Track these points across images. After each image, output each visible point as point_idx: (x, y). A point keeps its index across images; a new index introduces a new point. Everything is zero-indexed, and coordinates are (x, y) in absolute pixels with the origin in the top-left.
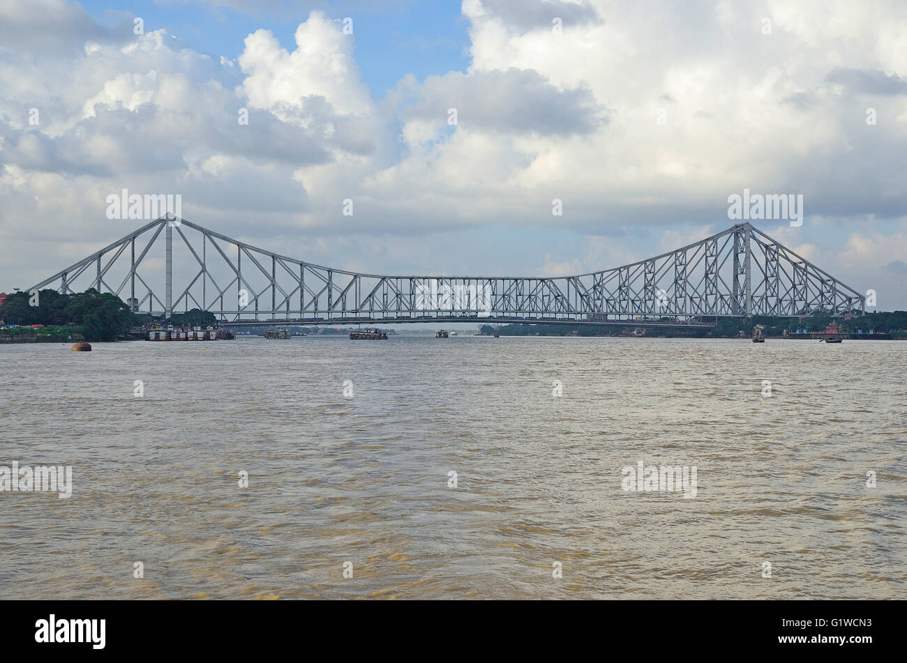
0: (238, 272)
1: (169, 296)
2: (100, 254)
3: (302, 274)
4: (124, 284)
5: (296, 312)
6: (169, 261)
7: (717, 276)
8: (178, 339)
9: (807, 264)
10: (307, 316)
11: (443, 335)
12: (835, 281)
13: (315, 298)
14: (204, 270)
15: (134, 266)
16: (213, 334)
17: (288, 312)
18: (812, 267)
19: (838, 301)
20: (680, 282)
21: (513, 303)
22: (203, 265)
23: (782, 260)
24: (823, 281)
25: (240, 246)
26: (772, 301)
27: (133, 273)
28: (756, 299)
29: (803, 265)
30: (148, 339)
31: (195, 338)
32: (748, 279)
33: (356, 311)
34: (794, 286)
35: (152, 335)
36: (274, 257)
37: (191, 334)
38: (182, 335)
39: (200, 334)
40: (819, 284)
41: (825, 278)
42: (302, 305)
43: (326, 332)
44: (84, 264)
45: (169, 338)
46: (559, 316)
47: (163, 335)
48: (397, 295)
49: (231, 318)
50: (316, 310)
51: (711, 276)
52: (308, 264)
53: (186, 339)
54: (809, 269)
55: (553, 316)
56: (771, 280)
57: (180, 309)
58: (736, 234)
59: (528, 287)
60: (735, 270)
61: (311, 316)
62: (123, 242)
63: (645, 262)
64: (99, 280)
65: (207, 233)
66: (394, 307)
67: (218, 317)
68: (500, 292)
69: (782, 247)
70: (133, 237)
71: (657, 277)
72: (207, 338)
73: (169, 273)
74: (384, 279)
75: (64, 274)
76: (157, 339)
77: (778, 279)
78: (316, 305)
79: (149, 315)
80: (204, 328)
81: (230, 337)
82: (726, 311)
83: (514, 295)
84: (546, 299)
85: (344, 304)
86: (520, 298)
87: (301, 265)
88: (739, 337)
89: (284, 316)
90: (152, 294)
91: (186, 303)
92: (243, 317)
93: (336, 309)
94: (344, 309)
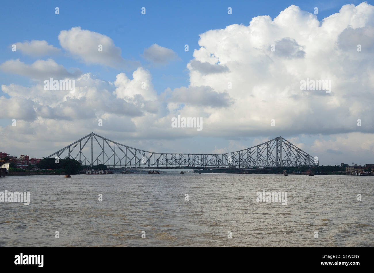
0: (114, 152)
1: (92, 160)
2: (70, 146)
3: (135, 152)
4: (77, 156)
5: (133, 165)
6: (92, 148)
7: (271, 154)
8: (95, 174)
9: (300, 150)
10: (137, 166)
11: (182, 173)
12: (309, 156)
13: (139, 161)
14: (103, 151)
15: (81, 150)
16: (107, 172)
17: (131, 165)
18: (302, 151)
19: (311, 162)
20: (259, 156)
21: (204, 162)
22: (103, 150)
23: (292, 149)
24: (305, 156)
25: (115, 143)
26: (289, 162)
27: (80, 152)
28: (284, 161)
29: (299, 150)
30: (86, 174)
31: (101, 174)
32: (281, 155)
33: (153, 165)
34: (296, 157)
35: (87, 173)
36: (126, 147)
37: (99, 172)
38: (97, 173)
39: (103, 172)
40: (304, 156)
41: (306, 154)
42: (135, 163)
43: (142, 172)
44: (64, 149)
45: (92, 174)
46: (220, 167)
47: (90, 172)
48: (166, 160)
49: (111, 167)
50: (140, 164)
51: (269, 154)
52: (137, 149)
53: (98, 174)
54: (301, 152)
55: (218, 167)
56: (289, 155)
57: (95, 164)
58: (277, 140)
59: (209, 157)
60: (277, 152)
61: (138, 166)
62: (78, 142)
63: (248, 149)
64: (69, 154)
65: (105, 139)
66: (166, 164)
67: (108, 167)
68: (200, 159)
69: (292, 145)
70: (80, 140)
71: (252, 154)
72: (105, 173)
73: (92, 152)
74: (162, 154)
75: (58, 152)
76: (89, 174)
77: (291, 155)
78: (140, 163)
79: (85, 166)
80: (103, 171)
81: (112, 173)
82: (274, 165)
83: (205, 160)
84: (215, 161)
85: (149, 162)
86: (207, 161)
87: (135, 150)
88: (279, 174)
89: (129, 166)
90: (86, 159)
91: (97, 162)
92: (116, 167)
93: (146, 164)
94: (149, 164)
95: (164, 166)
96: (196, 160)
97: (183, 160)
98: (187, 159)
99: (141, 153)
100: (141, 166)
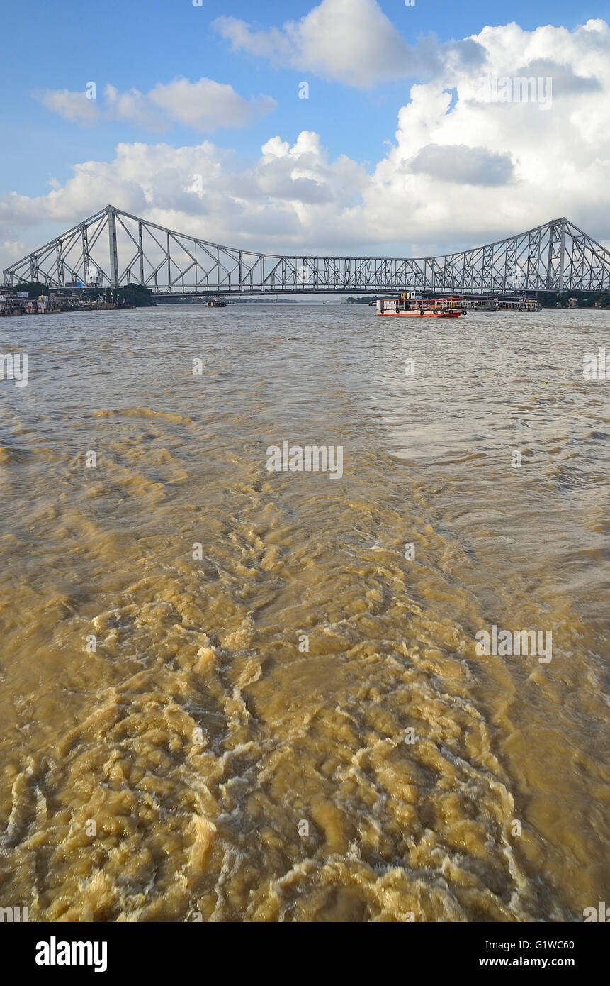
0: (167, 254)
1: (116, 274)
3: (218, 255)
5: (215, 285)
6: (114, 244)
10: (222, 289)
13: (228, 274)
14: (142, 253)
15: (88, 249)
17: (208, 285)
20: (511, 264)
21: (383, 278)
22: (141, 250)
25: (169, 232)
32: (561, 262)
33: (261, 284)
36: (196, 242)
42: (218, 280)
48: (293, 272)
49: (164, 290)
50: (229, 283)
51: (533, 260)
52: (223, 248)
59: (394, 266)
61: (226, 288)
63: (485, 248)
65: (143, 223)
67: (154, 290)
70: (86, 227)
71: (494, 259)
74: (282, 259)
78: (229, 280)
83: (384, 272)
84: (409, 276)
87: (217, 248)
88: (556, 307)
89: (205, 289)
90: (102, 272)
91: (129, 279)
92: (173, 290)
93: (245, 283)
94: (251, 283)
95: (288, 287)
96: (363, 272)
97: (331, 272)
98: (342, 271)
99: (231, 256)
100: (233, 288)
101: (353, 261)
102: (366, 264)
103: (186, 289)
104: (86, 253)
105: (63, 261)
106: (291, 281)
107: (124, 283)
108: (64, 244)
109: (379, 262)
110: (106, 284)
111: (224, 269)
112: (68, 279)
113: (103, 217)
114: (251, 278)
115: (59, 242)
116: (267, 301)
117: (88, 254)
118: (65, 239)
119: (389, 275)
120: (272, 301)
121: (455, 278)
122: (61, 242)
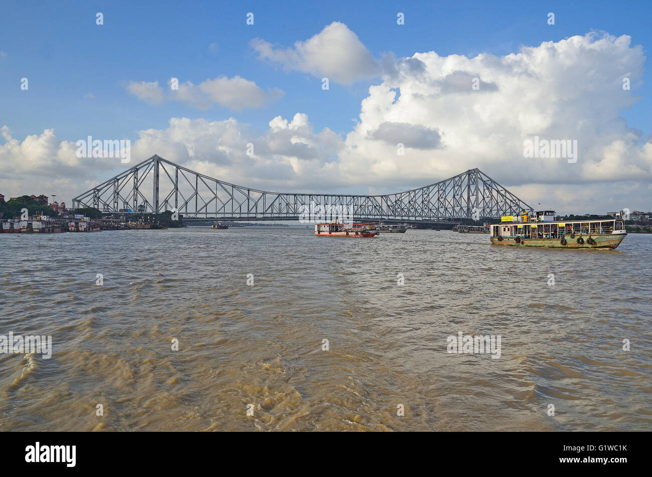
0: (196, 190)
1: (157, 203)
3: (233, 192)
5: (229, 213)
6: (155, 183)
10: (235, 216)
13: (240, 205)
17: (224, 213)
22: (176, 187)
25: (198, 175)
33: (263, 213)
36: (217, 182)
42: (232, 209)
49: (191, 216)
50: (241, 212)
52: (236, 186)
59: (360, 201)
61: (238, 216)
65: (179, 167)
67: (185, 216)
70: (136, 169)
71: (430, 197)
73: (156, 190)
74: (279, 195)
78: (241, 209)
87: (232, 187)
89: (222, 216)
90: (147, 202)
91: (166, 207)
92: (199, 216)
93: (252, 212)
94: (256, 212)
95: (283, 215)
99: (242, 192)
100: (243, 216)
101: (330, 197)
102: (340, 199)
103: (209, 216)
104: (136, 188)
105: (118, 194)
106: (285, 211)
107: (162, 210)
108: (120, 182)
109: (349, 198)
110: (149, 210)
111: (237, 201)
112: (121, 206)
113: (150, 163)
114: (256, 208)
115: (116, 179)
116: (268, 225)
117: (137, 189)
118: (121, 178)
119: (356, 207)
120: (271, 225)
121: (403, 209)
122: (118, 180)
